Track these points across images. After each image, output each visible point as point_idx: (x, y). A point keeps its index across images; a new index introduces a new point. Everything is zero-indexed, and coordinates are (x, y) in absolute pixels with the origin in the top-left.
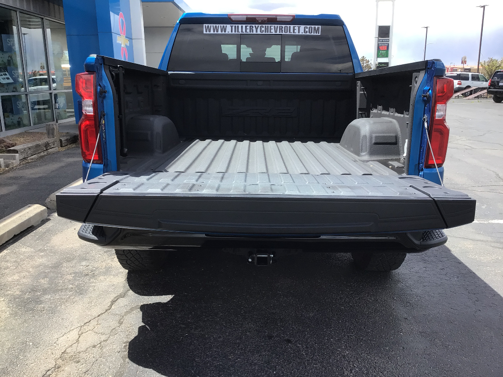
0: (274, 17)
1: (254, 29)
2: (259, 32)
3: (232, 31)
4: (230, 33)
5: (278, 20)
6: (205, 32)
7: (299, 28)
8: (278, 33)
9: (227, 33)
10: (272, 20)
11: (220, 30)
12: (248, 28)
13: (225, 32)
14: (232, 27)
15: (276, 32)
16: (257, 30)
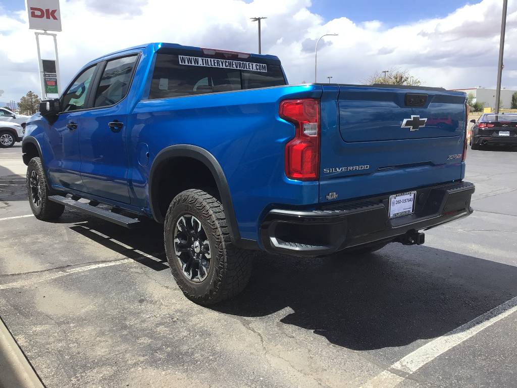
0: (236, 54)
1: (220, 63)
2: (224, 67)
3: (203, 64)
4: (202, 65)
5: (239, 57)
6: (180, 63)
7: (252, 64)
8: (238, 68)
9: (199, 65)
10: (234, 56)
11: (193, 62)
12: (216, 61)
13: (198, 64)
14: (203, 59)
15: (237, 67)
16: (223, 65)
